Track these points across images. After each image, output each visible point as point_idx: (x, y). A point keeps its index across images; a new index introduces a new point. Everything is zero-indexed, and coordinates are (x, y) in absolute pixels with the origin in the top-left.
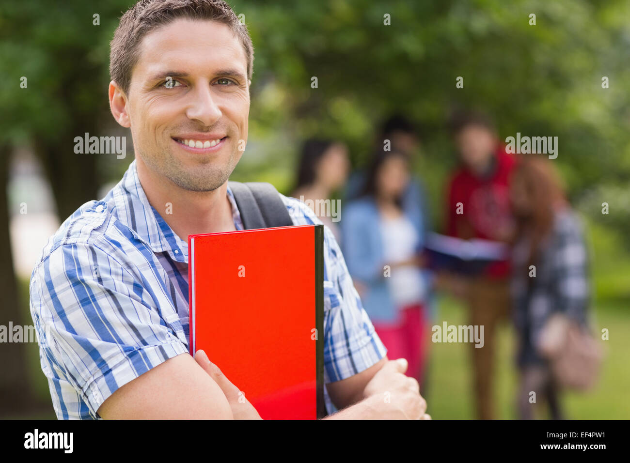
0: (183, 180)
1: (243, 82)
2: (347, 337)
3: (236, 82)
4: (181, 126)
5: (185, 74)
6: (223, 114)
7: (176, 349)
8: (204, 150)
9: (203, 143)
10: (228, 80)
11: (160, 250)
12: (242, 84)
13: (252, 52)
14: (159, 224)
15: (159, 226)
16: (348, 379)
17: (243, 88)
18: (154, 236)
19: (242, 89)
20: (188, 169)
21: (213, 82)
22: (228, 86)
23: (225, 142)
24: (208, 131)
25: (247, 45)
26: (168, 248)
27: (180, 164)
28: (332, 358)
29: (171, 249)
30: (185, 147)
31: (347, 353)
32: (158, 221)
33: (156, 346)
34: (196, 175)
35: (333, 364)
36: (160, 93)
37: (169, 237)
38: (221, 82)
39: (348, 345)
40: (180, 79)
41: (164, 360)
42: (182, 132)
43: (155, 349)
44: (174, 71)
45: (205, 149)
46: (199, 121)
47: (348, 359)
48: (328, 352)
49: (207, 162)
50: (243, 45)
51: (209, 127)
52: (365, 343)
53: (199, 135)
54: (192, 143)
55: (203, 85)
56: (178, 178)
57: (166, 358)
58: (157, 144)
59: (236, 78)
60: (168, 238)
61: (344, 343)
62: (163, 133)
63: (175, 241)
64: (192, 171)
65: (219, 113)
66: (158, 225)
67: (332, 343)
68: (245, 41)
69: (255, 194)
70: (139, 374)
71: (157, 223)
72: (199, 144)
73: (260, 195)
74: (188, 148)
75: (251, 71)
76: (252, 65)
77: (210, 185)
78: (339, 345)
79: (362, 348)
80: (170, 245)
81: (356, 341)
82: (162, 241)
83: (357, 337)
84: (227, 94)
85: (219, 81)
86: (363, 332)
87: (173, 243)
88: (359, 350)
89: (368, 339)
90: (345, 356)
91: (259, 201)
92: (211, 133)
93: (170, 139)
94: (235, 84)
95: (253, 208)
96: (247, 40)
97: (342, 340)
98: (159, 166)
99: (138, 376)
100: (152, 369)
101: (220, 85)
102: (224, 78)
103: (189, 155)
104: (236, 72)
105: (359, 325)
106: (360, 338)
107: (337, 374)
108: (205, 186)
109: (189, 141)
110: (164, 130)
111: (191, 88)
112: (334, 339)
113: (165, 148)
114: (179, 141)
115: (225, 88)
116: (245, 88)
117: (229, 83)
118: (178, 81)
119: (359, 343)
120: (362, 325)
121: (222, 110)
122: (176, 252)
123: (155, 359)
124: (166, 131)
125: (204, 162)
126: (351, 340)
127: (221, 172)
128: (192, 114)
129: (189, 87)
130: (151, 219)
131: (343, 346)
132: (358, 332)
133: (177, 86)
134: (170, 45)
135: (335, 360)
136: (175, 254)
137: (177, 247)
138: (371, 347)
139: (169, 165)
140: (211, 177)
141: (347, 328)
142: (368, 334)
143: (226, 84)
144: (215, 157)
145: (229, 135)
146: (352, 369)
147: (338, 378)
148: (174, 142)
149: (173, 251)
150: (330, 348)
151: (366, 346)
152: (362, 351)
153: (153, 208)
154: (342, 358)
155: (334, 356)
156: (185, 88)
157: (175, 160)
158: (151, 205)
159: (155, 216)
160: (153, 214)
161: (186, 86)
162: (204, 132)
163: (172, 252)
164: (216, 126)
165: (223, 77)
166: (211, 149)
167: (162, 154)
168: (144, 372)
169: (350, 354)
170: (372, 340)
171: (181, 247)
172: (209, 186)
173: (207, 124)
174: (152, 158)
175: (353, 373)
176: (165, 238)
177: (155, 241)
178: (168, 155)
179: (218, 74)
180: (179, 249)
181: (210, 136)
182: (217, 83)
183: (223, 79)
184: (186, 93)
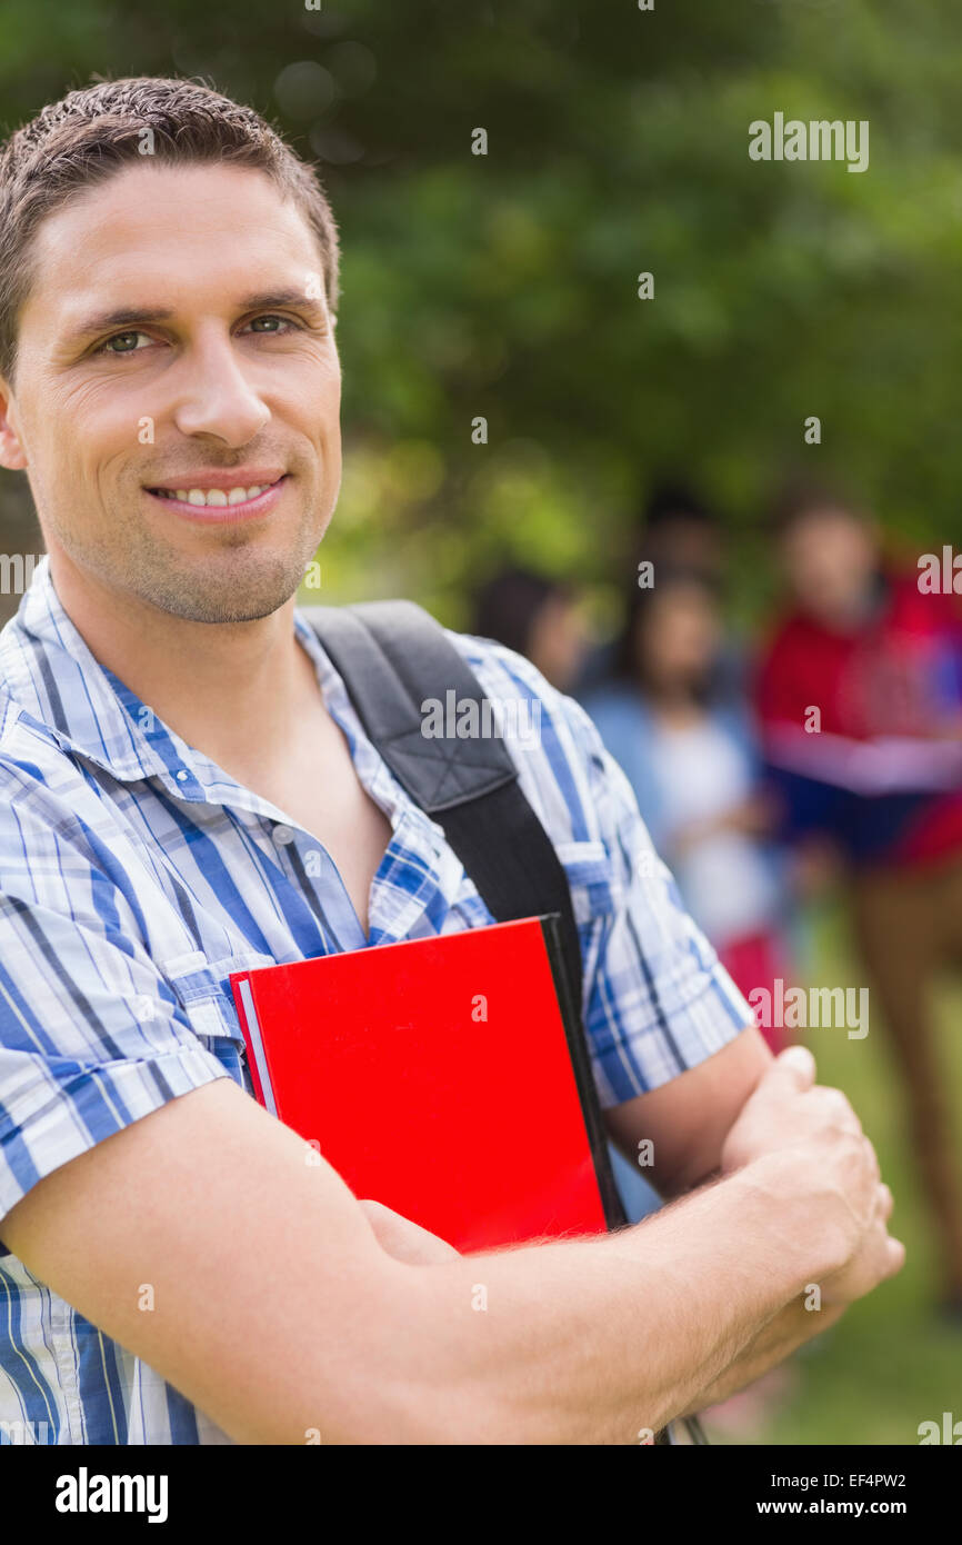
0: (181, 597)
1: (314, 320)
2: (649, 978)
3: (299, 321)
4: (165, 457)
5: (163, 314)
6: (273, 416)
7: (190, 1071)
8: (233, 511)
9: (227, 495)
10: (277, 317)
11: (138, 775)
12: (316, 325)
13: (333, 237)
14: (127, 707)
15: (127, 714)
16: (665, 1087)
17: (319, 336)
18: (118, 740)
19: (317, 339)
20: (194, 564)
21: (237, 329)
22: (280, 334)
23: (284, 488)
24: (236, 463)
25: (319, 221)
26: (157, 767)
27: (172, 556)
28: (617, 1037)
29: (166, 770)
30: (181, 507)
31: (654, 1018)
32: (123, 701)
33: (140, 1060)
34: (217, 578)
35: (621, 1053)
36: (98, 371)
37: (158, 738)
38: (260, 326)
39: (654, 997)
40: (149, 327)
41: (160, 1102)
42: (169, 473)
43: (139, 1070)
44: (133, 308)
45: (236, 506)
46: (212, 435)
47: (658, 1034)
48: (603, 1023)
49: (243, 543)
50: (308, 219)
51: (237, 450)
52: (696, 991)
53: (214, 475)
54: (196, 497)
55: (214, 338)
56: (168, 591)
57: (167, 1094)
58: (104, 511)
59: (299, 309)
60: (154, 742)
61: (644, 992)
62: (118, 479)
63: (174, 752)
64: (205, 565)
65: (263, 411)
66: (125, 710)
67: (611, 997)
68: (313, 210)
69: (376, 633)
70: (96, 1139)
71: (122, 706)
72: (217, 498)
73: (391, 635)
74: (188, 508)
75: (336, 290)
76: (335, 270)
77: (255, 603)
78: (632, 1001)
79: (692, 1002)
80: (163, 760)
81: (676, 985)
82: (139, 751)
83: (676, 974)
84: (278, 358)
85: (253, 323)
86: (689, 962)
87: (169, 754)
88: (684, 1008)
89: (704, 979)
90: (650, 1028)
91: (388, 648)
92: (245, 468)
93: (140, 493)
94: (299, 328)
95: (378, 669)
96: (318, 208)
97: (638, 985)
98: (115, 567)
99: (92, 1144)
100: (132, 1124)
101: (259, 334)
102: (267, 313)
103: (193, 527)
104: (297, 296)
105: (678, 944)
106: (685, 978)
107: (633, 1078)
108: (241, 609)
109: (188, 493)
110: (122, 470)
111: (182, 350)
112: (616, 986)
113: (130, 519)
114: (160, 493)
115: (271, 340)
116: (324, 334)
117: (282, 326)
118: (144, 335)
119: (683, 991)
120: (686, 945)
121: (270, 402)
122: (182, 776)
123: (139, 1098)
124: (127, 473)
125: (235, 542)
126: (661, 984)
127: (280, 566)
128: (190, 421)
129: (175, 348)
130: (104, 697)
131: (642, 1003)
132: (677, 962)
133: (143, 348)
134: (116, 237)
135: (625, 1042)
136: (179, 783)
137: (182, 765)
138: (712, 999)
139: (141, 563)
140: (256, 581)
141: (648, 953)
142: (702, 968)
143: (274, 328)
144: (261, 529)
145: (294, 472)
146: (671, 1060)
147: (638, 1089)
148: (150, 498)
149: (174, 774)
150: (608, 1012)
151: (700, 997)
152: (692, 1011)
153: (106, 670)
154: (642, 1033)
155: (622, 1031)
156: (166, 351)
157: (157, 545)
158: (98, 661)
159: (114, 688)
160: (108, 683)
161: (168, 345)
162: (227, 466)
163: (170, 778)
164: (256, 447)
165: (262, 310)
166: (249, 506)
167: (121, 535)
168: (110, 1133)
169: (662, 1022)
170: (714, 983)
171: (190, 764)
172: (252, 607)
173: (233, 444)
174: (94, 546)
175: (676, 1071)
176: (147, 744)
177: (122, 754)
178: (137, 537)
179: (251, 305)
180: (189, 770)
181: (243, 474)
182: (249, 328)
183: (264, 317)
184: (169, 364)
